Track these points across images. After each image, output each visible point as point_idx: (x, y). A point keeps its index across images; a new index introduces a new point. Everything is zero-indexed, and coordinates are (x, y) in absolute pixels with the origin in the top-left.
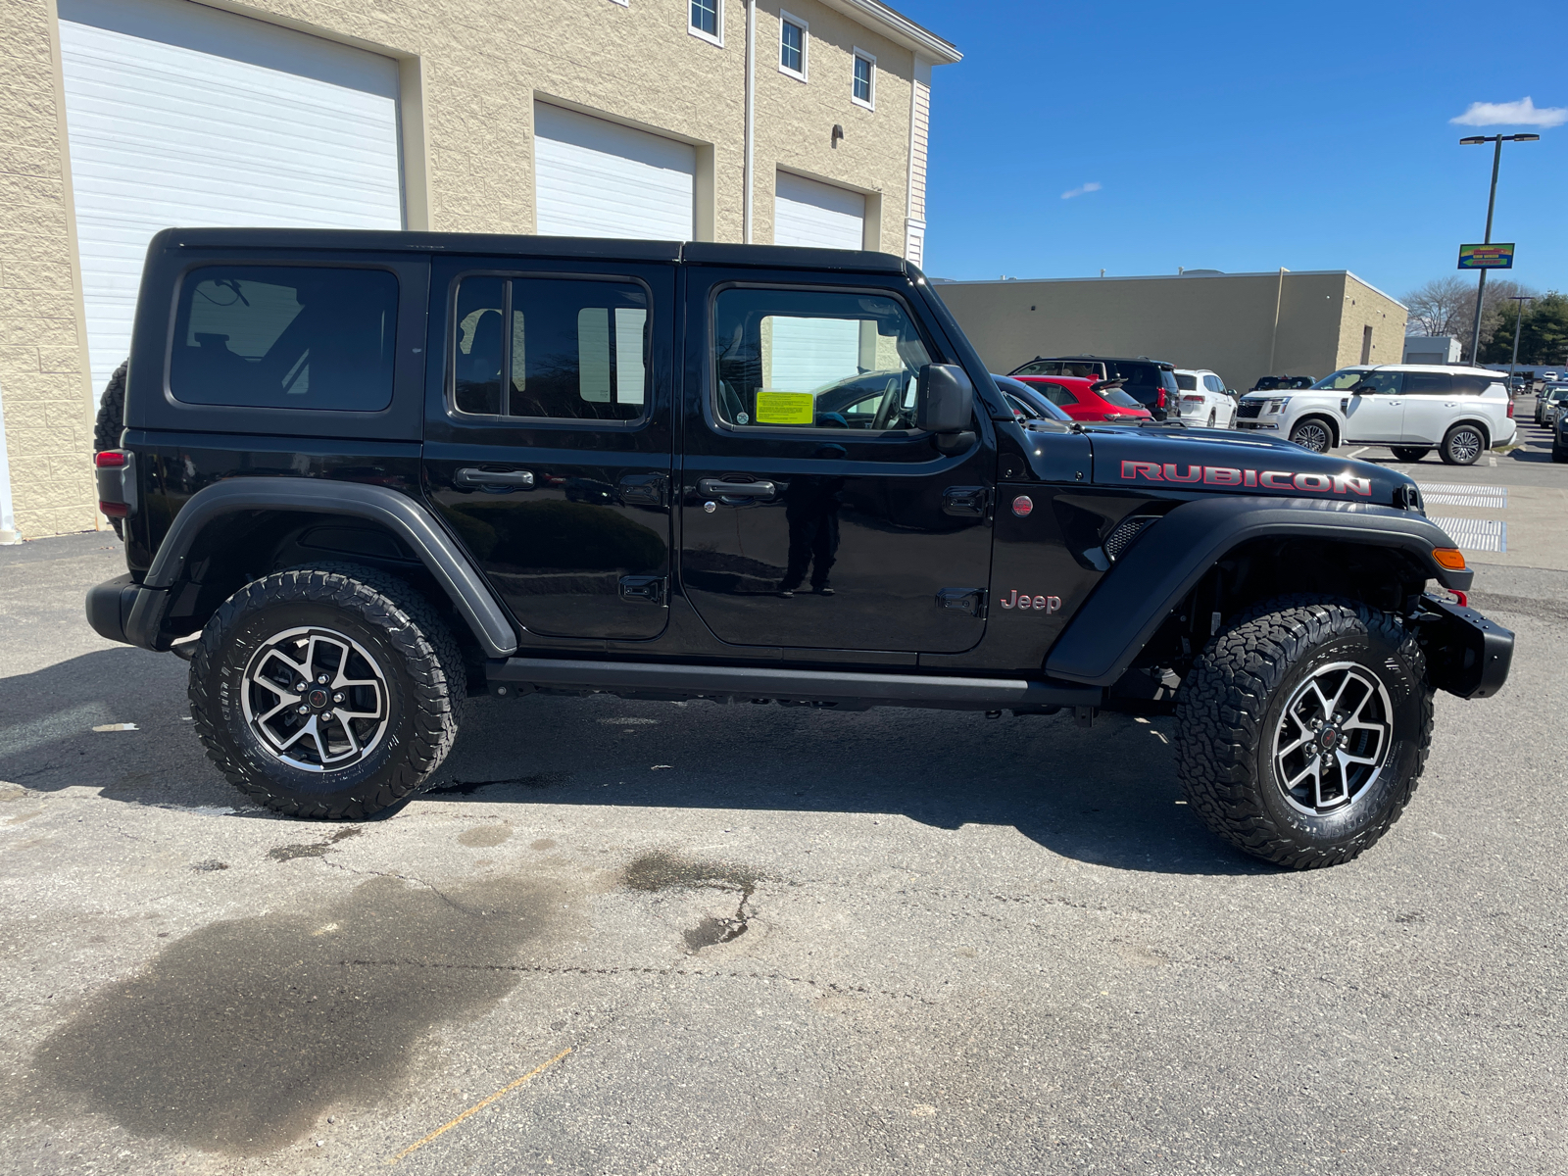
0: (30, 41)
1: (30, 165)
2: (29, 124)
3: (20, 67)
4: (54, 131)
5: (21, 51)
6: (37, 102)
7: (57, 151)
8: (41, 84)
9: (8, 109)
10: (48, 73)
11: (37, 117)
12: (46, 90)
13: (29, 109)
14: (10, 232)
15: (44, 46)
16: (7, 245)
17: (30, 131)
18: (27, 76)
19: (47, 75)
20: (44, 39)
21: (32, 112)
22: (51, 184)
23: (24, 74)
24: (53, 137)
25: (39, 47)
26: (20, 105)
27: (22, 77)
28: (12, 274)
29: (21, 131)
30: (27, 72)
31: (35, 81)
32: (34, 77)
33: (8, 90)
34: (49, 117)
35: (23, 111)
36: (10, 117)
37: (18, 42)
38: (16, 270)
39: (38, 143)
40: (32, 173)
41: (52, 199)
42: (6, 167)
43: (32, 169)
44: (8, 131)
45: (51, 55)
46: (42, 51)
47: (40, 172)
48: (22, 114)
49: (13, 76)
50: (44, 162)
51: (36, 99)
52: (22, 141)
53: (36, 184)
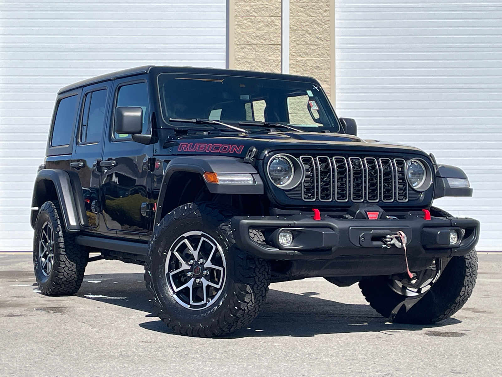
0: (320, 7)
1: (314, 67)
2: (316, 47)
3: (314, 21)
4: (329, 48)
5: (316, 13)
6: (320, 36)
7: (329, 58)
8: (324, 27)
9: (306, 42)
10: (328, 21)
11: (321, 43)
12: (326, 30)
13: (317, 40)
14: (302, 100)
15: (327, 8)
16: (300, 107)
17: (317, 50)
18: (317, 24)
19: (327, 22)
20: (327, 5)
21: (318, 41)
22: (325, 75)
23: (316, 24)
24: (328, 52)
25: (324, 9)
26: (312, 39)
27: (315, 26)
28: (301, 121)
29: (312, 51)
30: (317, 23)
31: (321, 26)
32: (321, 24)
33: (308, 32)
34: (327, 42)
35: (313, 42)
36: (307, 45)
37: (315, 9)
38: (303, 119)
39: (319, 56)
40: (316, 71)
41: (325, 82)
42: (303, 69)
43: (315, 69)
44: (305, 52)
45: (330, 12)
46: (326, 11)
47: (320, 70)
48: (313, 43)
49: (311, 26)
50: (321, 65)
51: (321, 34)
52: (312, 56)
53: (317, 76)
